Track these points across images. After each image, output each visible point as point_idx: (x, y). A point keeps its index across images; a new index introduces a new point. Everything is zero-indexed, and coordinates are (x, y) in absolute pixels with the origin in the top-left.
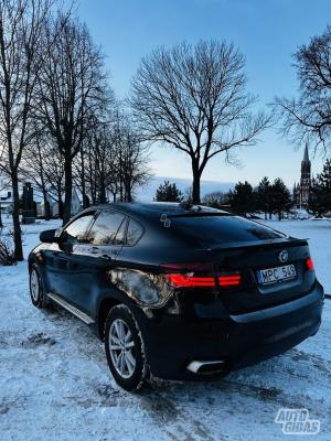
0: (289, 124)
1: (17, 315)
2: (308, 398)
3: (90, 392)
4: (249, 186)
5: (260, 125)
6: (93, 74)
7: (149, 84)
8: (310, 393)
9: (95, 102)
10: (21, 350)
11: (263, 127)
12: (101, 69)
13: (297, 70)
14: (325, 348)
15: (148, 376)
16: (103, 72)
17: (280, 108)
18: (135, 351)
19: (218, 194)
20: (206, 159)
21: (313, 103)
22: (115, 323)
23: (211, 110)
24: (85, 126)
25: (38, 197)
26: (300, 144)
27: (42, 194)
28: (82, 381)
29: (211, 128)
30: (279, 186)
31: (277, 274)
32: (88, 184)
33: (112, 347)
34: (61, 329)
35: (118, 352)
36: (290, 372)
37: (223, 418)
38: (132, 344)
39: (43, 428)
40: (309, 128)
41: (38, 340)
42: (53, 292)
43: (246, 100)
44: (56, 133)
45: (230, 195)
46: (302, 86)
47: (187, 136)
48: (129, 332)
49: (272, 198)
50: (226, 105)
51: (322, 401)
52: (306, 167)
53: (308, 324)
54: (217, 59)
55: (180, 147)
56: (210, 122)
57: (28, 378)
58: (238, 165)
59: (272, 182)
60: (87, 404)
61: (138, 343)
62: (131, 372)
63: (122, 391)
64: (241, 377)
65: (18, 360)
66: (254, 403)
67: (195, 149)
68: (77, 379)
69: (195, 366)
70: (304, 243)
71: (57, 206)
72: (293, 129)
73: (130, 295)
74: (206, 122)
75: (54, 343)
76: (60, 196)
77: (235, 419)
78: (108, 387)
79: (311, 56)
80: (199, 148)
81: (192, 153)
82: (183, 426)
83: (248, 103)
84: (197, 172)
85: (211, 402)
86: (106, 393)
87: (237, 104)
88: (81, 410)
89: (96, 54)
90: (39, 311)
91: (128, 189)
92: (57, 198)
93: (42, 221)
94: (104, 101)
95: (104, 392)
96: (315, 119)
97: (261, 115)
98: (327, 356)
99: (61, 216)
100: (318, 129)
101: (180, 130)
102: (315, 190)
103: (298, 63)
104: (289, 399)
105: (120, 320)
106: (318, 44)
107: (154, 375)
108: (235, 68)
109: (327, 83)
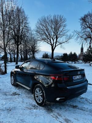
0: (78, 38)
1: (8, 88)
2: (84, 107)
3: (31, 106)
4: (67, 54)
5: (70, 38)
6: (25, 23)
7: (40, 26)
8: (85, 106)
9: (26, 30)
10: (11, 96)
11: (71, 38)
12: (27, 21)
13: (80, 23)
14: (88, 96)
15: (46, 102)
16: (28, 22)
17: (75, 33)
18: (42, 96)
19: (58, 56)
20: (55, 46)
21: (84, 32)
22: (37, 89)
23: (57, 33)
24: (22, 37)
25: (9, 56)
26: (81, 43)
27: (10, 55)
28: (28, 104)
29: (57, 38)
30: (75, 54)
31: (77, 77)
32: (22, 52)
33: (36, 95)
36: (80, 102)
37: (64, 112)
38: (42, 94)
39: (21, 114)
40: (83, 39)
41: (15, 94)
43: (67, 31)
44: (15, 39)
45: (62, 56)
46: (81, 27)
47: (50, 40)
48: (41, 91)
49: (73, 57)
50: (61, 32)
51: (87, 108)
52: (82, 49)
53: (84, 90)
54: (59, 19)
55: (48, 43)
56: (57, 36)
57: (14, 103)
58: (64, 48)
59: (73, 53)
60: (31, 109)
61: (43, 94)
62: (41, 101)
63: (39, 106)
64: (68, 103)
65: (11, 99)
67: (52, 44)
68: (27, 103)
69: (58, 99)
70: (83, 70)
71: (14, 58)
72: (79, 39)
74: (56, 37)
75: (19, 95)
76: (14, 56)
77: (67, 112)
78: (35, 105)
79: (84, 19)
80: (53, 43)
81: (51, 45)
82: (55, 114)
83: (67, 32)
84: (53, 50)
85: (61, 108)
86: (35, 107)
87: (64, 32)
89: (26, 17)
90: (14, 87)
91: (34, 54)
92: (13, 56)
94: (28, 30)
96: (85, 36)
97: (70, 35)
98: (88, 98)
99: (15, 61)
100: (85, 39)
101: (48, 39)
102: (84, 56)
103: (80, 21)
104: (80, 108)
105: (38, 88)
106: (86, 16)
107: (48, 102)
108: (63, 22)
109: (88, 27)
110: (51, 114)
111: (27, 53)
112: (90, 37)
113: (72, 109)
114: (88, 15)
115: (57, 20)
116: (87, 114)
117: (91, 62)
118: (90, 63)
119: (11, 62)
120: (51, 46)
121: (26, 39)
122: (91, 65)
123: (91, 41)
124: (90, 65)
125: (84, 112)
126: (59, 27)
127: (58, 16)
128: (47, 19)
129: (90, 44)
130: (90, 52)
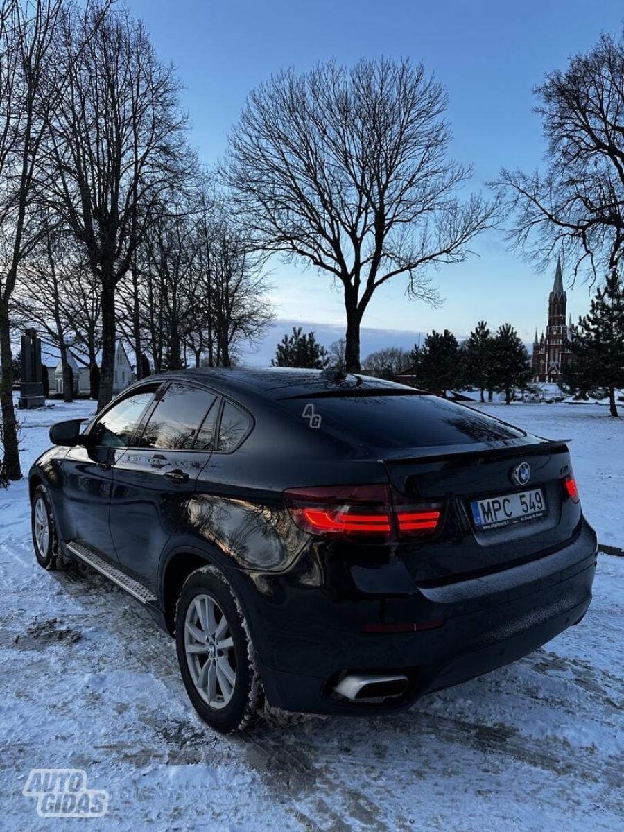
0: (526, 222)
1: (8, 584)
2: (566, 743)
3: (147, 736)
4: (452, 339)
5: (473, 223)
6: (157, 122)
7: (263, 143)
8: (570, 734)
9: (159, 175)
10: (14, 654)
11: (480, 227)
12: (171, 111)
13: (544, 119)
14: (596, 645)
15: (260, 705)
16: (175, 114)
17: (511, 192)
18: (236, 657)
19: (393, 354)
20: (371, 287)
21: (572, 182)
22: (196, 602)
23: (381, 193)
24: (141, 220)
25: (50, 358)
26: (547, 261)
27: (58, 352)
28: (132, 714)
29: (381, 228)
30: (507, 339)
31: (509, 507)
32: (145, 332)
33: (190, 649)
34: (92, 611)
35: (203, 657)
36: (532, 693)
37: (405, 785)
38: (229, 642)
41: (46, 633)
42: (76, 540)
43: (448, 176)
44: (84, 235)
45: (415, 355)
46: (552, 150)
47: (335, 244)
48: (224, 621)
50: (411, 184)
51: (592, 750)
52: (558, 304)
55: (322, 264)
56: (380, 216)
58: (432, 299)
59: (494, 331)
60: (142, 759)
61: (241, 642)
62: (228, 696)
63: (210, 733)
64: (438, 705)
65: (8, 673)
66: (463, 754)
68: (122, 709)
69: (351, 687)
70: (560, 448)
71: (87, 374)
72: (535, 232)
73: (224, 547)
75: (78, 639)
76: (92, 356)
77: (426, 785)
78: (183, 725)
79: (570, 94)
80: (358, 265)
81: (344, 276)
82: (327, 800)
83: (452, 181)
84: (355, 311)
85: (380, 753)
86: (178, 738)
87: (433, 181)
88: (128, 772)
89: (163, 83)
90: (49, 577)
91: (224, 343)
92: (87, 359)
93: (58, 403)
94: (178, 174)
95: (175, 735)
96: (576, 213)
97: (475, 206)
98: (600, 661)
99: (94, 394)
100: (581, 231)
101: (322, 232)
102: (573, 347)
103: (546, 107)
104: (529, 745)
105: (206, 597)
106: (585, 70)
107: (276, 711)
108: (427, 113)
109: (600, 146)
110: (298, 806)
111: (177, 337)
112: (615, 220)
113: (468, 754)
114: (601, 64)
115: (383, 104)
116: (586, 805)
117: (617, 394)
118: (612, 397)
119: (69, 401)
120: (340, 282)
121: (170, 238)
122: (619, 411)
123: (617, 245)
124: (614, 413)
125: (563, 780)
126: (397, 148)
127: (385, 68)
128: (308, 92)
129: (613, 263)
130: (612, 319)
